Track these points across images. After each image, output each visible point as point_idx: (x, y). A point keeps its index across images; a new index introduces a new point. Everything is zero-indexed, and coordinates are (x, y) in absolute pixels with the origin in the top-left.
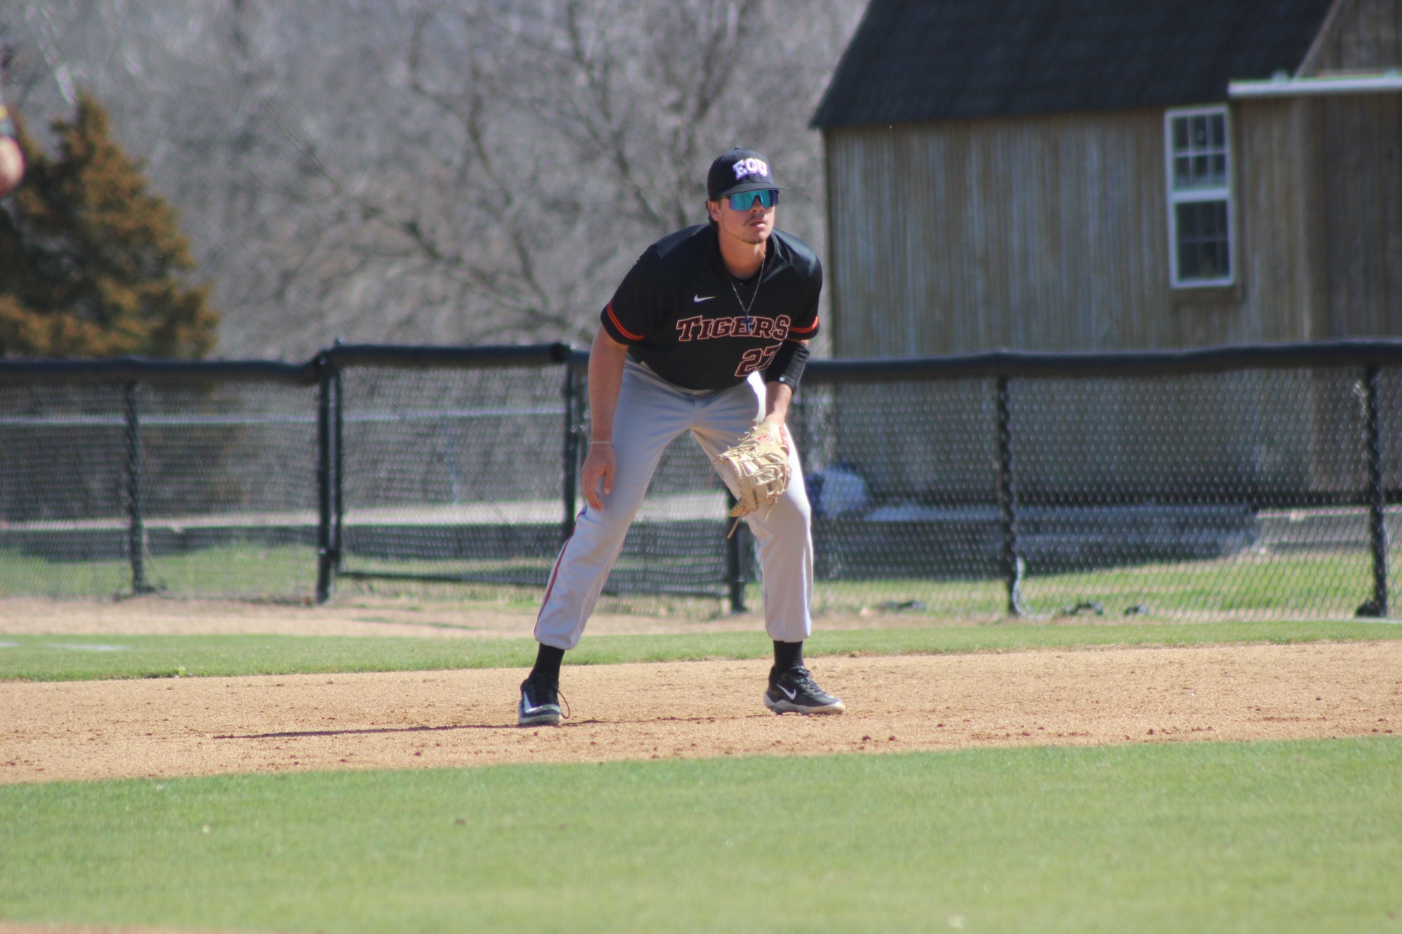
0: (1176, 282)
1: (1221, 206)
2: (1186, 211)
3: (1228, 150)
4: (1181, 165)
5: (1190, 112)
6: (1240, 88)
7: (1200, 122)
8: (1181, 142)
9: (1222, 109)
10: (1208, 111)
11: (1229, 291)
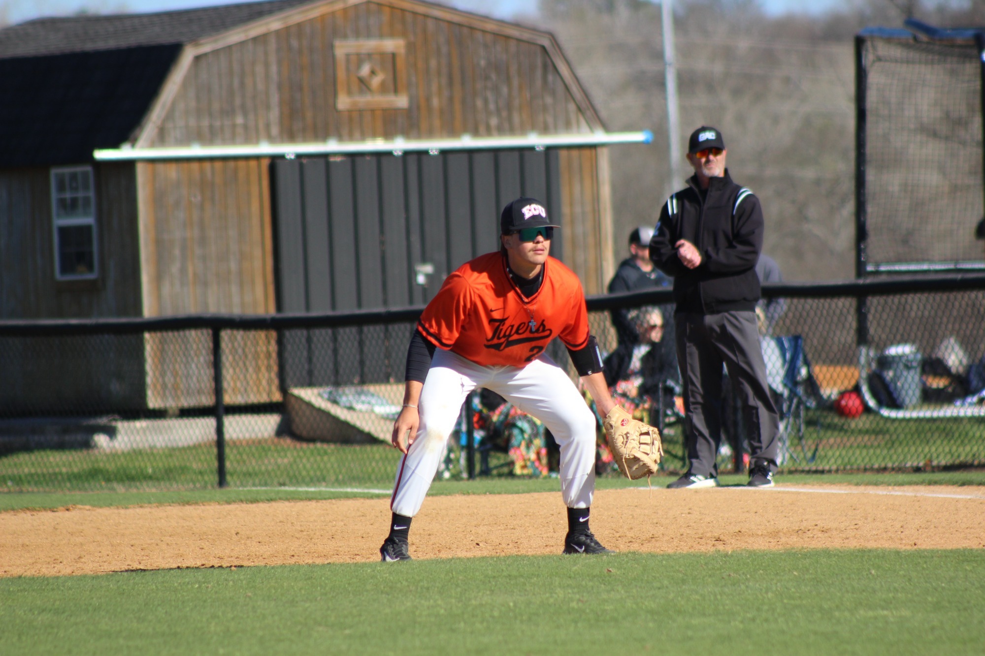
0: (58, 276)
1: (87, 229)
2: (63, 231)
3: (91, 194)
4: (62, 203)
5: (67, 170)
6: (102, 154)
7: (74, 177)
8: (61, 187)
9: (88, 169)
10: (79, 169)
11: (93, 283)
